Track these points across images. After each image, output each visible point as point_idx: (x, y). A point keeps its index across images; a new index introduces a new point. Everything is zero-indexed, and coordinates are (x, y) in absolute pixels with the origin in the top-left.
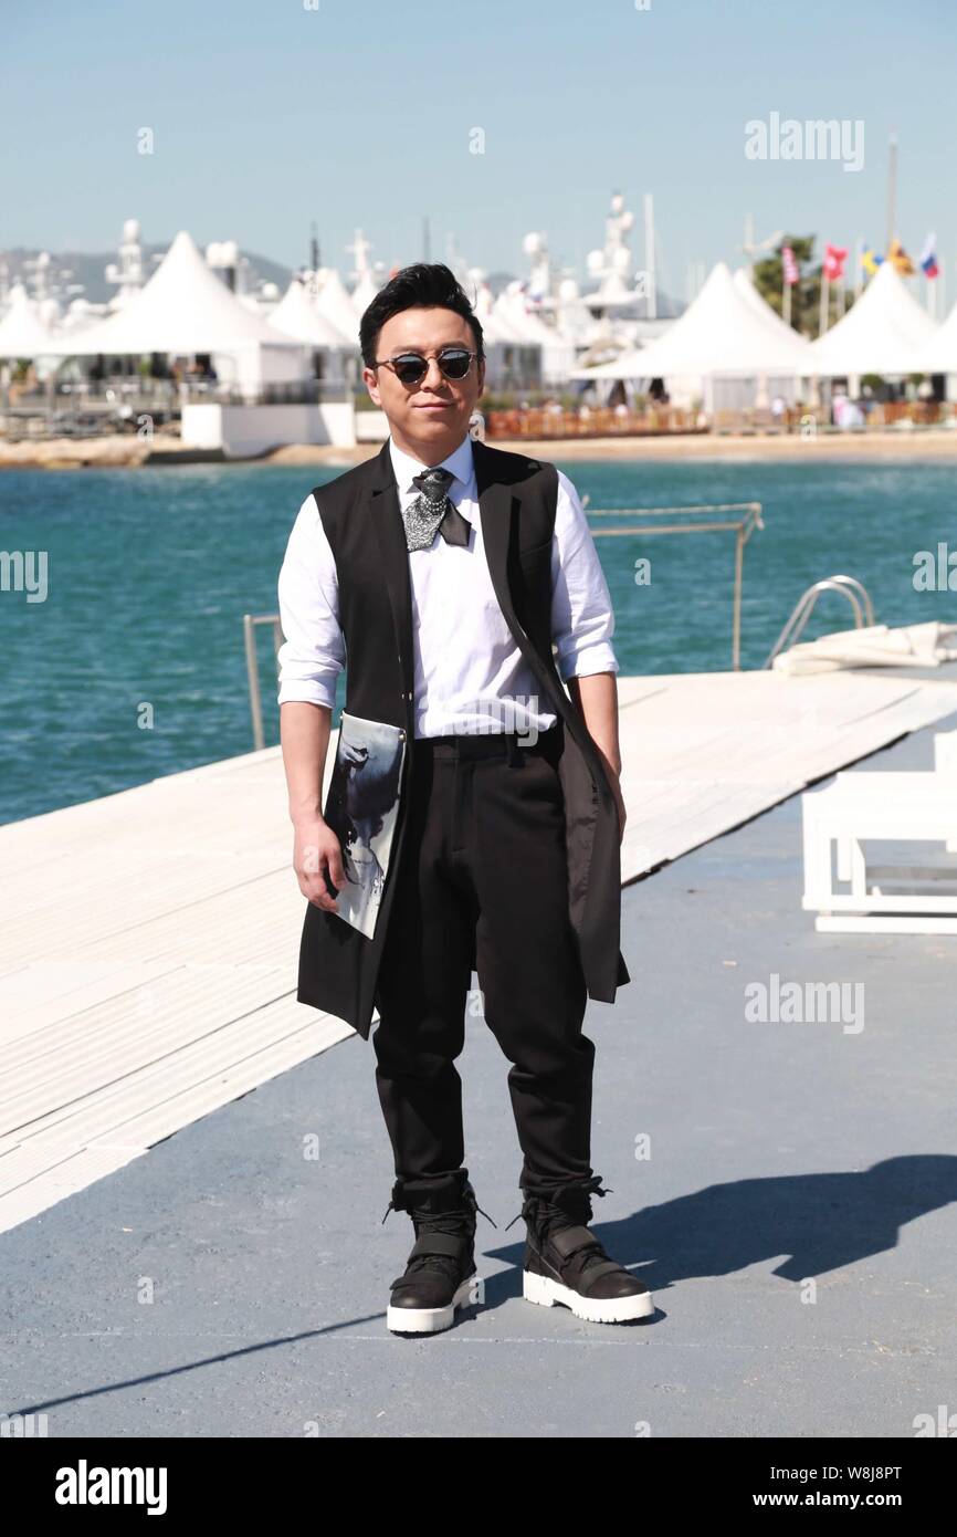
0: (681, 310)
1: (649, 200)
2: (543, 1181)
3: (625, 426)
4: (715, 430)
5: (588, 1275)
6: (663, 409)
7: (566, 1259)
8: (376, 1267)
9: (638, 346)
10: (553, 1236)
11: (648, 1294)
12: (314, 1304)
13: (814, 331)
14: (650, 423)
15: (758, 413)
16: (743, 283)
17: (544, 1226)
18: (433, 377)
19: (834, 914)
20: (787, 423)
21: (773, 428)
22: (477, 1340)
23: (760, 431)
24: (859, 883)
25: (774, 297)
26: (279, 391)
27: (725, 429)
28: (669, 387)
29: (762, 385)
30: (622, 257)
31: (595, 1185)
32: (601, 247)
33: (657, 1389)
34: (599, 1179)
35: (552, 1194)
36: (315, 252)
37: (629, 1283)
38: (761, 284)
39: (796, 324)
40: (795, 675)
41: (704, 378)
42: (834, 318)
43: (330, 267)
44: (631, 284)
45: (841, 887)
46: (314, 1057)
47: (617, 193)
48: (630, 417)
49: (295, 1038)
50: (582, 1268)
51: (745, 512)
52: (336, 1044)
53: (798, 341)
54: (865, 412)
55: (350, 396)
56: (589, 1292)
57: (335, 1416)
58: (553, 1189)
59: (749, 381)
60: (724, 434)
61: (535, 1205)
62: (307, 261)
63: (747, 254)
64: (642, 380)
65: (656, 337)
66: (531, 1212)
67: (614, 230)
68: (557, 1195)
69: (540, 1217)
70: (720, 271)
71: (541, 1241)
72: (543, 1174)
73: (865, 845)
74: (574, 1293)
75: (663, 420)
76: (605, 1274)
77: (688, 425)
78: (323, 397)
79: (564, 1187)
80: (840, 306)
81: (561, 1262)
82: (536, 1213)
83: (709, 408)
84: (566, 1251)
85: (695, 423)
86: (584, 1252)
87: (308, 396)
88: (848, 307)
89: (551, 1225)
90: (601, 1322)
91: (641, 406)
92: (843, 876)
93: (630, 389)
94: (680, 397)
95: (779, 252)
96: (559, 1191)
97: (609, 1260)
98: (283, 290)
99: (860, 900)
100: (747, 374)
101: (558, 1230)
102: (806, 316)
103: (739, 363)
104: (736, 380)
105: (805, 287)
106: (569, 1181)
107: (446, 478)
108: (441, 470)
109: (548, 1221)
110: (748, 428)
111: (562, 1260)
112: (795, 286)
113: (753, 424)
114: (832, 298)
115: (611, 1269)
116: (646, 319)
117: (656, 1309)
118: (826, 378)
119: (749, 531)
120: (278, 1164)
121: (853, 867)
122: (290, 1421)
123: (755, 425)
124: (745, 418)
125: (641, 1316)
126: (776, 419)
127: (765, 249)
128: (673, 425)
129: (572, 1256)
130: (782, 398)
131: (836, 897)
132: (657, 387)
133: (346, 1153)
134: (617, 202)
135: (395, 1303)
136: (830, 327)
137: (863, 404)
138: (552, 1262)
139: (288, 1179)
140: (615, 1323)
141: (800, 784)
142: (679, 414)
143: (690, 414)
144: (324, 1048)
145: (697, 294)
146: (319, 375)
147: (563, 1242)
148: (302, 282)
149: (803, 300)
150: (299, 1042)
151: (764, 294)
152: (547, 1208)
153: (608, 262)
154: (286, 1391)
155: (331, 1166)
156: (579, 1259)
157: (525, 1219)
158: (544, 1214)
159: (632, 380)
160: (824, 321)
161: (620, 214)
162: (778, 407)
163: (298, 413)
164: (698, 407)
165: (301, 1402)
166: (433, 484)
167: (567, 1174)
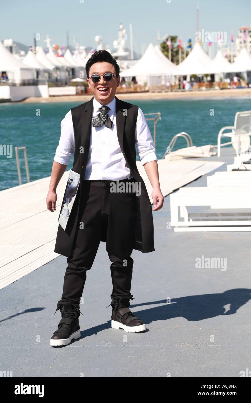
0: (140, 57)
1: (131, 26)
2: (117, 295)
3: (125, 90)
4: (150, 91)
5: (128, 321)
6: (136, 85)
7: (122, 316)
8: (50, 327)
9: (128, 68)
10: (119, 310)
11: (144, 324)
12: (33, 338)
13: (177, 63)
14: (132, 89)
15: (162, 86)
16: (158, 49)
17: (117, 308)
18: (102, 81)
19: (179, 227)
20: (170, 88)
21: (166, 90)
22: (78, 346)
23: (163, 91)
24: (186, 218)
25: (166, 53)
26: (26, 82)
27: (153, 91)
28: (137, 79)
29: (163, 78)
30: (123, 42)
31: (131, 297)
32: (117, 39)
33: (126, 358)
34: (132, 296)
35: (119, 299)
36: (35, 42)
37: (139, 322)
38: (162, 49)
39: (172, 61)
40: (171, 160)
41: (147, 76)
42: (183, 59)
43: (39, 46)
44: (126, 50)
45: (181, 219)
46: (34, 270)
47: (121, 24)
48: (127, 87)
49: (29, 265)
50: (126, 319)
51: (157, 115)
52: (41, 267)
53: (173, 65)
54: (192, 85)
55: (47, 83)
56: (129, 325)
57: (38, 369)
58: (119, 298)
59: (160, 77)
60: (153, 92)
61: (115, 302)
62: (33, 45)
63: (158, 41)
64: (130, 77)
65: (133, 65)
66: (114, 304)
67: (120, 34)
68: (121, 299)
69: (116, 305)
70: (151, 46)
71: (116, 311)
72: (117, 294)
73: (188, 208)
74: (125, 325)
75: (136, 88)
76: (133, 320)
77: (143, 90)
78: (39, 83)
79: (122, 297)
80: (185, 55)
81: (121, 318)
82: (115, 304)
83: (149, 85)
84: (122, 314)
85: (145, 89)
86: (127, 314)
87: (35, 83)
88: (187, 55)
89: (119, 307)
90: (132, 333)
91: (130, 84)
92: (182, 216)
93: (126, 80)
94: (140, 82)
95: (167, 40)
96: (121, 298)
97: (134, 316)
98: (26, 53)
99: (186, 223)
100: (159, 75)
101: (120, 309)
102: (175, 59)
103: (157, 72)
104: (156, 77)
105: (175, 50)
106: (124, 296)
107: (108, 109)
108: (107, 107)
109: (118, 306)
110: (160, 90)
111: (121, 317)
112: (172, 50)
113: (161, 89)
114: (183, 53)
115: (134, 319)
116: (130, 60)
117: (147, 329)
118: (181, 75)
119: (157, 121)
120: (24, 300)
121: (184, 214)
122: (25, 370)
123: (162, 89)
124: (159, 87)
125: (143, 330)
126: (167, 87)
127: (164, 38)
128: (139, 90)
129: (124, 315)
130: (169, 82)
131: (180, 222)
132: (134, 79)
133: (43, 297)
134: (121, 27)
135: (53, 338)
136: (182, 61)
137: (191, 82)
138: (119, 317)
139: (26, 304)
140: (136, 333)
141: (171, 191)
142: (140, 86)
143: (144, 87)
144: (37, 268)
145: (144, 52)
146: (37, 77)
147: (122, 312)
148: (32, 51)
149: (175, 54)
150: (30, 266)
151: (163, 52)
152: (118, 303)
153: (119, 44)
154: (25, 362)
155: (38, 301)
156: (126, 316)
157: (112, 306)
158: (117, 304)
159: (127, 77)
160: (180, 60)
161: (122, 30)
162: (168, 84)
163: (32, 88)
164: (146, 84)
165: (29, 365)
166: (104, 111)
167: (123, 294)
